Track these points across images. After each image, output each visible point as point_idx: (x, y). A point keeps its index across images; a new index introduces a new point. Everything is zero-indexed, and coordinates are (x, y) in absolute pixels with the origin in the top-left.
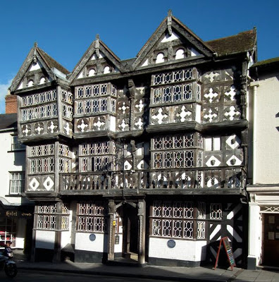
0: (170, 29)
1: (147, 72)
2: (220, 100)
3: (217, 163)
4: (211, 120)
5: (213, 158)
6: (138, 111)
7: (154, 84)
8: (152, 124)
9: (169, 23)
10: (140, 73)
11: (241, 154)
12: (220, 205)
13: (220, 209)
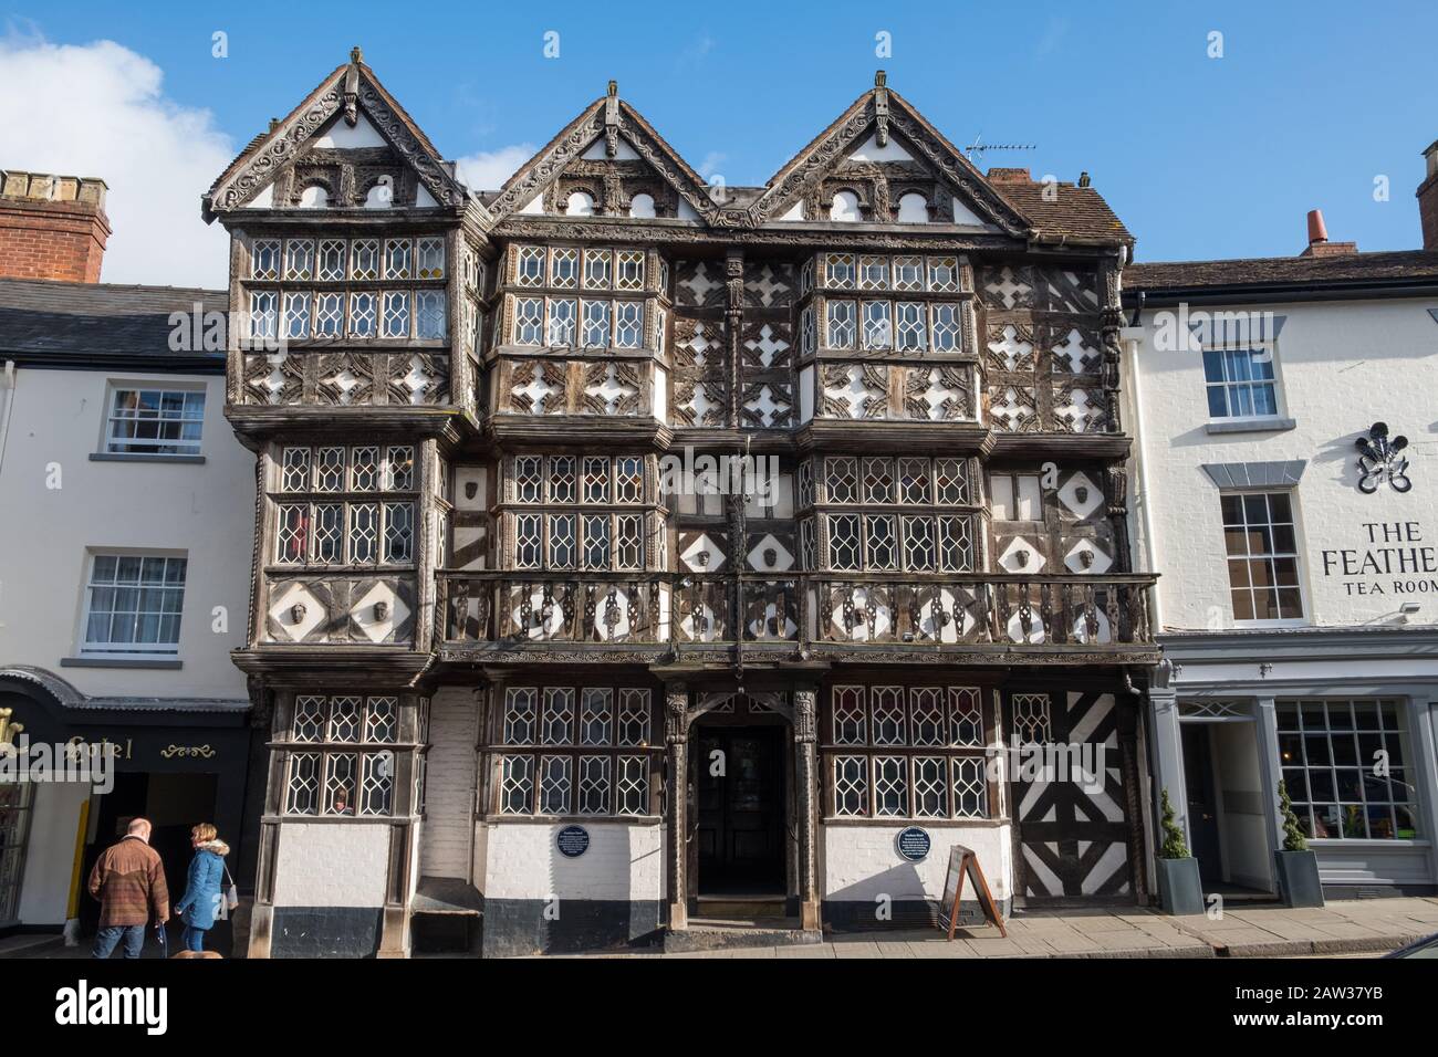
0: (883, 126)
1: (804, 241)
2: (1039, 365)
3: (1036, 563)
4: (1012, 424)
5: (1019, 544)
6: (758, 362)
7: (827, 284)
8: (827, 416)
9: (880, 110)
10: (777, 240)
11: (1108, 536)
12: (1044, 699)
13: (1046, 714)
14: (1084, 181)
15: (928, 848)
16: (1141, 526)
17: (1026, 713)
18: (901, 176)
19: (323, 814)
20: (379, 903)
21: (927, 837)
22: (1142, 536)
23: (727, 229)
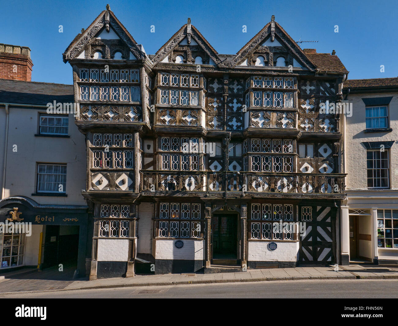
0: (273, 35)
1: (247, 72)
2: (315, 112)
3: (311, 170)
4: (307, 130)
5: (306, 164)
6: (232, 110)
7: (254, 86)
8: (252, 127)
9: (273, 29)
10: (239, 72)
11: (332, 163)
12: (310, 208)
13: (311, 212)
14: (334, 53)
15: (276, 248)
16: (342, 160)
17: (305, 212)
18: (278, 51)
19: (110, 237)
20: (126, 260)
21: (276, 245)
22: (342, 163)
23: (224, 68)
